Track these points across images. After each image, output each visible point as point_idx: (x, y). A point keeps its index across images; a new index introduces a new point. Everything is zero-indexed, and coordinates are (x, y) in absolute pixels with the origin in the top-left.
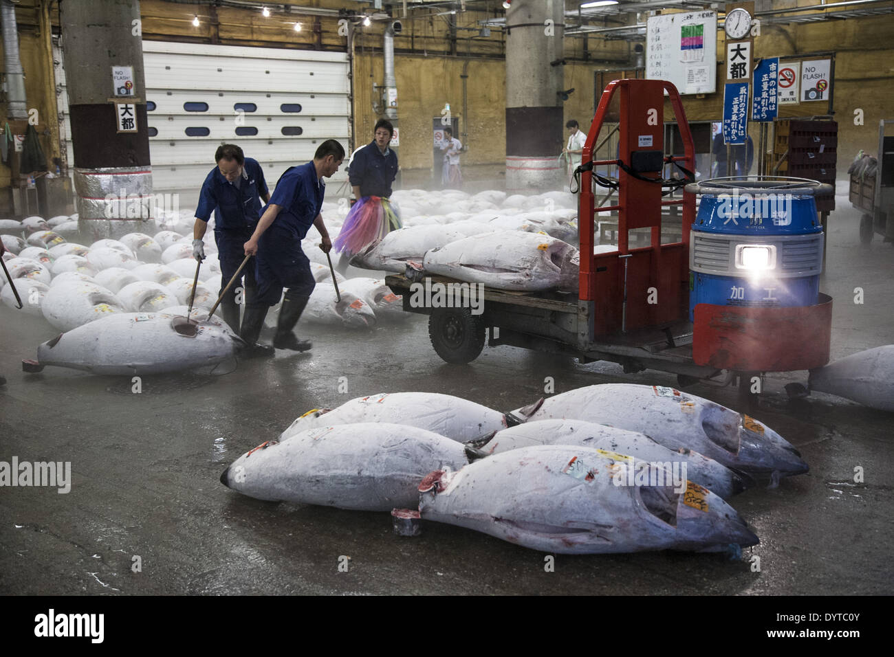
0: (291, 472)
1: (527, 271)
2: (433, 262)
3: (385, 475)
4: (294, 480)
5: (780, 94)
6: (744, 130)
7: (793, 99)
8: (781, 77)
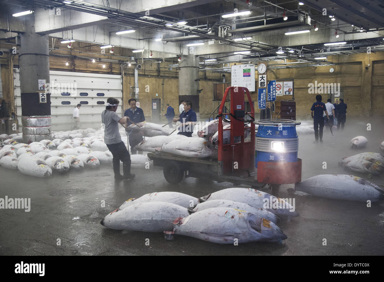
0: (127, 219)
1: (200, 151)
2: (165, 148)
3: (161, 219)
4: (129, 222)
5: (277, 92)
6: (265, 104)
7: (281, 94)
8: (277, 87)
